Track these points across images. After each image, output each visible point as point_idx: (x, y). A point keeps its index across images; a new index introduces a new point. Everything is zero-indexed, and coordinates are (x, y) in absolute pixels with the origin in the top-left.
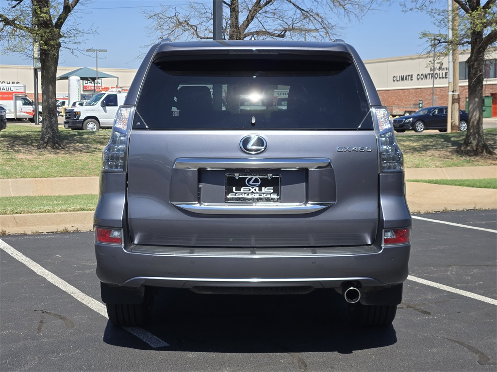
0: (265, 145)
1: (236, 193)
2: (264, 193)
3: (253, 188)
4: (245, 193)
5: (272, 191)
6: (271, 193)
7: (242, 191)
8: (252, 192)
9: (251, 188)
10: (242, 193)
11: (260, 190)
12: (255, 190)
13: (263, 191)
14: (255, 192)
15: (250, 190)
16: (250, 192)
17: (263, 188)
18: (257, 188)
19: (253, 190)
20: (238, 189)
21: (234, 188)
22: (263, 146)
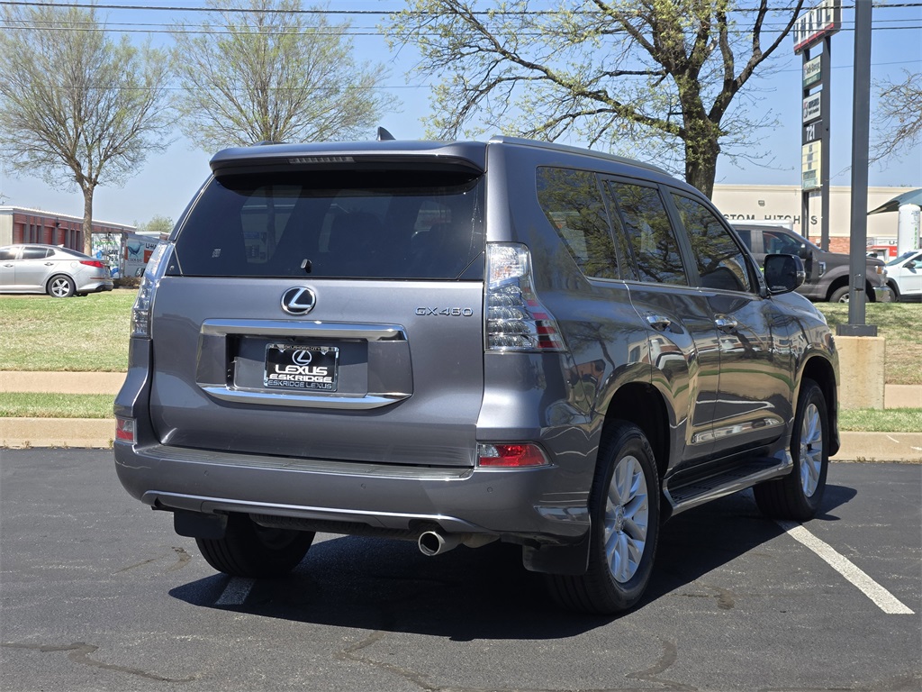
0: (313, 302)
1: (279, 374)
2: (315, 376)
3: (301, 367)
4: (290, 375)
5: (326, 373)
6: (324, 376)
7: (286, 372)
8: (300, 374)
9: (298, 367)
10: (287, 374)
11: (311, 371)
12: (304, 370)
13: (314, 373)
14: (303, 373)
15: (297, 370)
16: (298, 372)
17: (315, 368)
18: (307, 368)
19: (301, 370)
20: (282, 369)
21: (277, 366)
22: (310, 304)
